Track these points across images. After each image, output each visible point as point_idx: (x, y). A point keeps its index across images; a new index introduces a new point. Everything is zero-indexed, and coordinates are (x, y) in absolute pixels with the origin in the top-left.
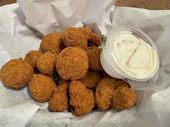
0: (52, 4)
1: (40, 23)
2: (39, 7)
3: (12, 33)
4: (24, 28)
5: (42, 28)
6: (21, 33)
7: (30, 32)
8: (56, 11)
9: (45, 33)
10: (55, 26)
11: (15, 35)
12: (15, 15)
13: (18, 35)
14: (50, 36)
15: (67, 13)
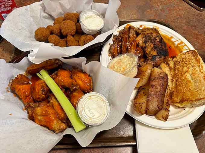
0: (60, 1)
1: (53, 11)
2: (53, 3)
3: (39, 16)
4: (45, 15)
5: (55, 14)
6: (43, 17)
7: (49, 17)
8: (62, 6)
9: (56, 18)
10: (61, 14)
11: (40, 18)
12: (41, 7)
13: (42, 18)
14: (58, 18)
15: (68, 7)
